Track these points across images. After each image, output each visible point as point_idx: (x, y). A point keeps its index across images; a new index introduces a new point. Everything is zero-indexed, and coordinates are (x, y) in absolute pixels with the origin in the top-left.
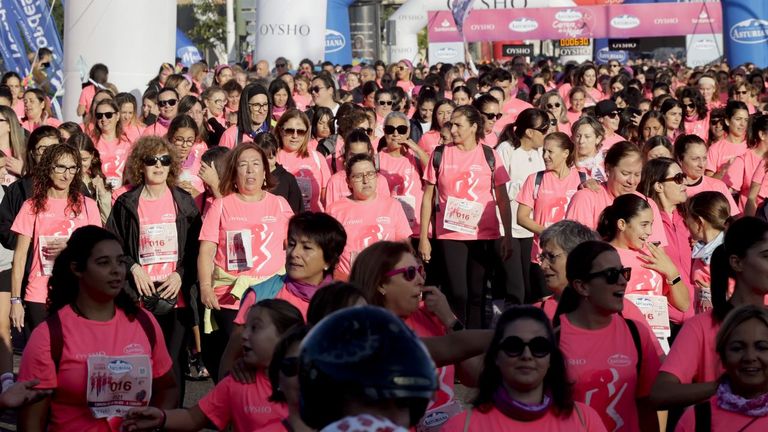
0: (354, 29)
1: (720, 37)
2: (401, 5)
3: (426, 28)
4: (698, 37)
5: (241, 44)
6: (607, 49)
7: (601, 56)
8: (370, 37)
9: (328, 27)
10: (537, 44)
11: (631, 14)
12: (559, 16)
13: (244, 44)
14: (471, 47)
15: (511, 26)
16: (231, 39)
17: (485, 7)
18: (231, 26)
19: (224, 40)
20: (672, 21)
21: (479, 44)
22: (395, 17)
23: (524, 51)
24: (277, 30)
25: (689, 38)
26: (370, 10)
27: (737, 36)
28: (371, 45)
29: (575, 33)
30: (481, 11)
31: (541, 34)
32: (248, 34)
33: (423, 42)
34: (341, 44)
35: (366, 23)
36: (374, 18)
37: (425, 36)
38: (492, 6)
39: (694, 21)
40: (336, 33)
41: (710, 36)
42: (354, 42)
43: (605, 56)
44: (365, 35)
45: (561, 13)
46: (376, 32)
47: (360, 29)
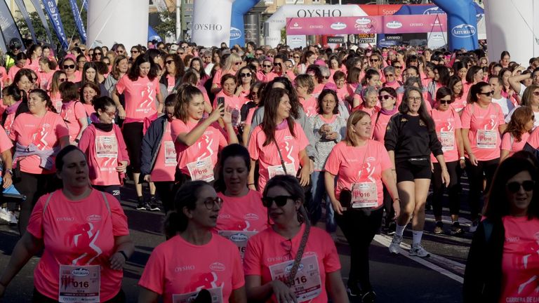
0: (246, 27)
1: (445, 34)
2: (272, 14)
3: (285, 28)
4: (433, 33)
5: (184, 35)
6: (384, 40)
7: (381, 44)
8: (255, 32)
9: (232, 26)
10: (345, 36)
11: (397, 20)
12: (358, 21)
13: (186, 35)
14: (309, 38)
15: (332, 26)
16: (179, 32)
17: (318, 16)
18: (178, 25)
19: (175, 32)
20: (420, 25)
21: (314, 36)
22: (269, 21)
23: (339, 40)
24: (204, 27)
25: (429, 34)
26: (255, 17)
27: (455, 33)
28: (255, 36)
29: (367, 31)
30: (316, 18)
31: (348, 31)
32: (188, 29)
33: (284, 35)
34: (239, 35)
35: (252, 24)
36: (257, 22)
37: (285, 32)
38: (322, 15)
39: (432, 25)
40: (237, 29)
41: (440, 33)
42: (246, 34)
43: (383, 43)
44: (252, 31)
45: (359, 20)
46: (258, 29)
47: (249, 27)
